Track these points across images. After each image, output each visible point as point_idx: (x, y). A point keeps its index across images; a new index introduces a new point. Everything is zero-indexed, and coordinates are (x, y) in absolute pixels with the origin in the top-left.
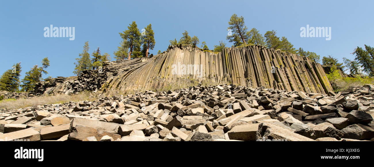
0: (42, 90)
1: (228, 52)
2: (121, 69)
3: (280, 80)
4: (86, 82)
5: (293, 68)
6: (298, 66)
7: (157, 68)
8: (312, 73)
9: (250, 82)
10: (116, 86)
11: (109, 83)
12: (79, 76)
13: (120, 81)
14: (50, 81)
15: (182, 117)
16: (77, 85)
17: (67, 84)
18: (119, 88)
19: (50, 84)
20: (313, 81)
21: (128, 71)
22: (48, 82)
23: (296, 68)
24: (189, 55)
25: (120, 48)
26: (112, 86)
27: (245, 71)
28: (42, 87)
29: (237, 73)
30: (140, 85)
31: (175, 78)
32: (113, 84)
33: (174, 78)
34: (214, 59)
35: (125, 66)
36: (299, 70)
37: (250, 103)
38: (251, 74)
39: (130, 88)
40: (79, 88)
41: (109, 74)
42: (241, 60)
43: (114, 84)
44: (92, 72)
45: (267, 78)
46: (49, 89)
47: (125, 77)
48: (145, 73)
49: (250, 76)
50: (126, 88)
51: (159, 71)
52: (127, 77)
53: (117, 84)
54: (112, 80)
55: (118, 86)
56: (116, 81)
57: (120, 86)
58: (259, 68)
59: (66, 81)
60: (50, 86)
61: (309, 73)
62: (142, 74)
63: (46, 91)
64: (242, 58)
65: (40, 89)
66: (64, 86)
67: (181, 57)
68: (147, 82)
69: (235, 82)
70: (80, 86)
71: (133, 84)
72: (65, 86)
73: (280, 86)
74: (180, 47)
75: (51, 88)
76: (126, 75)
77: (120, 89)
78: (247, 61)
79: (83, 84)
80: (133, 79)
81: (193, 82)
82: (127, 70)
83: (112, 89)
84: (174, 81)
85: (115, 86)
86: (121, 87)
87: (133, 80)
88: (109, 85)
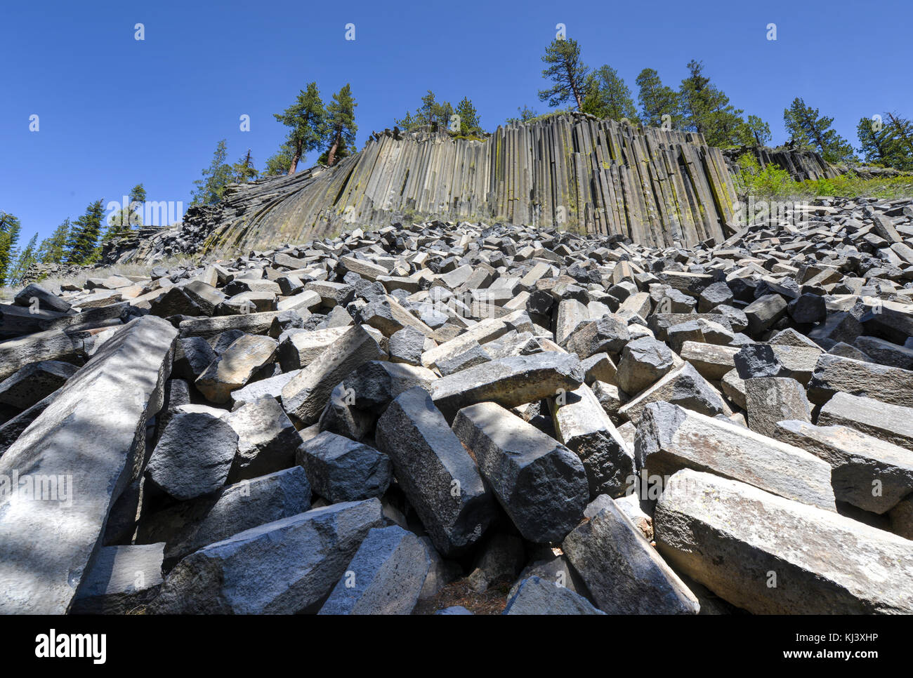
0: (114, 257)
1: (502, 137)
2: (255, 200)
3: (600, 202)
4: (192, 234)
5: (643, 166)
6: (660, 160)
7: (332, 192)
8: (690, 176)
10: (234, 240)
11: (220, 235)
13: (245, 226)
14: (129, 237)
16: (173, 243)
17: (156, 241)
18: (241, 243)
19: (128, 243)
20: (690, 198)
21: (268, 203)
22: (126, 239)
23: (652, 167)
24: (415, 151)
26: (225, 241)
28: (114, 250)
29: (511, 188)
30: (288, 235)
31: (367, 213)
32: (228, 237)
33: (365, 211)
34: (476, 157)
35: (268, 190)
36: (659, 170)
38: (543, 189)
39: (265, 243)
40: (176, 248)
41: (228, 213)
42: (530, 153)
43: (230, 234)
45: (575, 196)
46: (125, 255)
47: (258, 217)
48: (306, 204)
50: (256, 242)
51: (335, 197)
52: (263, 217)
53: (237, 235)
55: (239, 239)
57: (244, 239)
58: (562, 173)
59: (156, 235)
60: (130, 248)
61: (684, 176)
62: (299, 207)
63: (120, 260)
64: (531, 150)
65: (111, 254)
66: (148, 245)
68: (305, 226)
69: (502, 213)
70: (178, 243)
71: (274, 233)
72: (151, 247)
73: (597, 217)
74: (395, 134)
75: (130, 252)
76: (263, 211)
77: (244, 245)
78: (540, 155)
79: (186, 240)
80: (276, 221)
82: (269, 200)
83: (225, 247)
84: (365, 219)
85: (231, 241)
86: (246, 242)
87: (275, 224)
88: (218, 239)
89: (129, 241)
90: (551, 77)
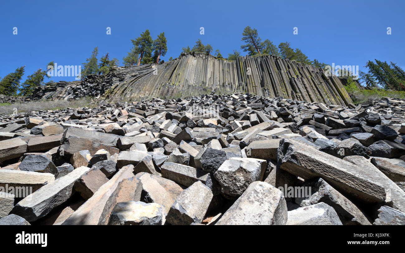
0: (41, 94)
1: (243, 61)
2: (128, 75)
3: (298, 91)
4: (89, 87)
5: (310, 78)
6: (315, 77)
7: (167, 75)
8: (329, 84)
9: (267, 92)
10: (121, 92)
11: (114, 89)
12: (82, 81)
13: (126, 86)
15: (193, 129)
16: (79, 90)
17: (68, 89)
18: (124, 94)
20: (331, 92)
21: (135, 77)
22: (49, 86)
23: (313, 79)
24: (202, 62)
25: (130, 54)
26: (116, 92)
27: (261, 80)
28: (41, 91)
29: (253, 81)
30: (147, 92)
31: (186, 86)
33: (185, 85)
34: (229, 67)
35: (133, 71)
36: (316, 81)
37: (268, 114)
39: (136, 95)
40: (81, 93)
41: (115, 80)
42: (256, 68)
43: (119, 89)
44: (98, 77)
45: (284, 87)
46: (48, 94)
47: (132, 83)
48: (154, 79)
49: (267, 85)
50: (131, 94)
51: (169, 77)
52: (134, 83)
53: (122, 90)
54: (118, 85)
55: (123, 92)
56: (121, 86)
57: (125, 92)
58: (276, 78)
59: (68, 86)
60: (50, 91)
61: (326, 84)
62: (151, 80)
63: (44, 96)
64: (257, 67)
65: (39, 93)
66: (65, 90)
67: (194, 64)
68: (155, 89)
69: (251, 91)
70: (82, 91)
71: (140, 91)
73: (298, 97)
74: (193, 54)
75: (50, 93)
76: (133, 80)
77: (125, 95)
78: (263, 70)
79: (86, 90)
80: (140, 85)
81: (206, 90)
82: (135, 76)
83: (116, 95)
84: (186, 88)
85: (119, 92)
87: (140, 87)
88: (113, 91)
89: (51, 87)
90: (245, 41)
